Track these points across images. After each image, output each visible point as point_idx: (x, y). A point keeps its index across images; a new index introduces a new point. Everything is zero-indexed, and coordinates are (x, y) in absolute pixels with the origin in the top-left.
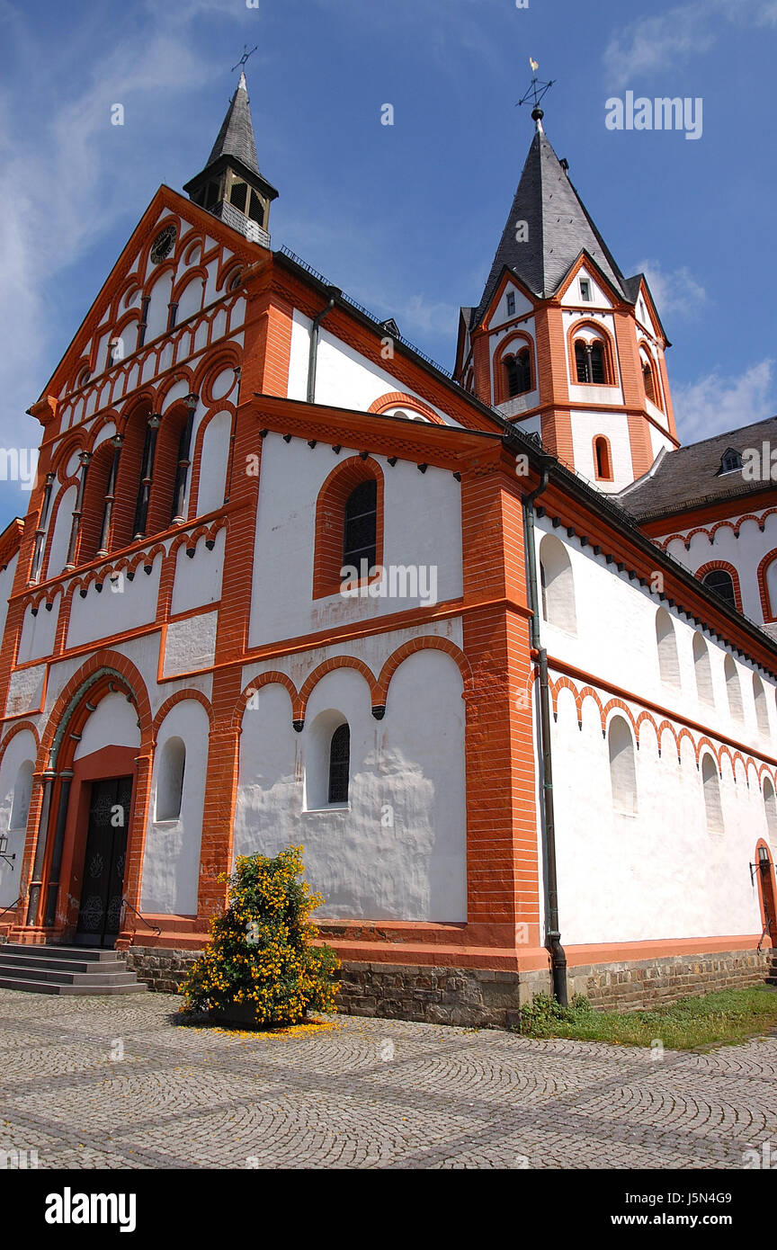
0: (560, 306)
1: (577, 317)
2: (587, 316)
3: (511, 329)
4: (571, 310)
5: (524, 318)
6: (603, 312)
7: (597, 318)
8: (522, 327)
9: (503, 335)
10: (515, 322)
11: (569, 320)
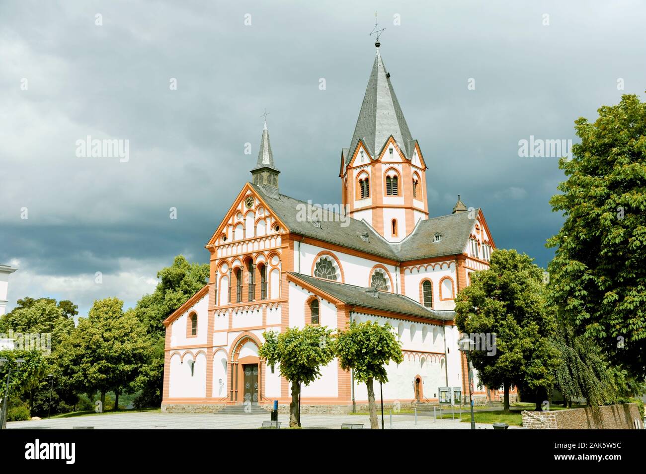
0: (381, 162)
1: (388, 166)
2: (392, 165)
4: (385, 163)
5: (367, 165)
6: (398, 163)
7: (396, 166)
8: (365, 168)
10: (363, 166)
11: (384, 167)
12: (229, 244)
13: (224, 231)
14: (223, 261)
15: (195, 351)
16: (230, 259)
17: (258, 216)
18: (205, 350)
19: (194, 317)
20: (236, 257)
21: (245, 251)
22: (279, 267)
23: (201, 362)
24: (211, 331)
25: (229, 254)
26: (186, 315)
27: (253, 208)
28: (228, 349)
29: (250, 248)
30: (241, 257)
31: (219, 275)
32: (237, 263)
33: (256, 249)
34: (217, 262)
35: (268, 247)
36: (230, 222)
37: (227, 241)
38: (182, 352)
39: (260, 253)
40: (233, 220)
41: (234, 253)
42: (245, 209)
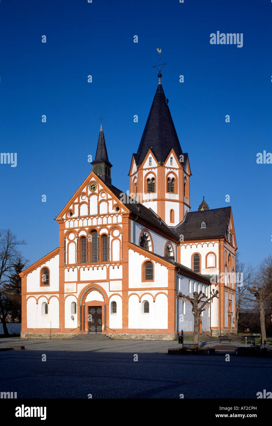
0: (165, 167)
1: (169, 170)
2: (172, 170)
3: (150, 170)
4: (168, 168)
5: (154, 168)
6: (176, 169)
7: (174, 171)
8: (153, 170)
9: (147, 171)
10: (151, 168)
11: (167, 171)
12: (76, 218)
13: (71, 207)
14: (71, 231)
15: (48, 296)
16: (77, 230)
17: (100, 199)
18: (58, 295)
19: (46, 271)
20: (82, 228)
21: (90, 224)
22: (120, 238)
23: (54, 304)
24: (62, 282)
25: (76, 226)
26: (39, 269)
27: (97, 191)
28: (77, 295)
29: (95, 222)
30: (87, 229)
31: (67, 242)
32: (83, 233)
33: (100, 223)
34: (65, 231)
35: (110, 222)
36: (76, 201)
37: (74, 216)
38: (37, 296)
39: (103, 226)
40: (79, 200)
41: (81, 225)
42: (90, 192)
